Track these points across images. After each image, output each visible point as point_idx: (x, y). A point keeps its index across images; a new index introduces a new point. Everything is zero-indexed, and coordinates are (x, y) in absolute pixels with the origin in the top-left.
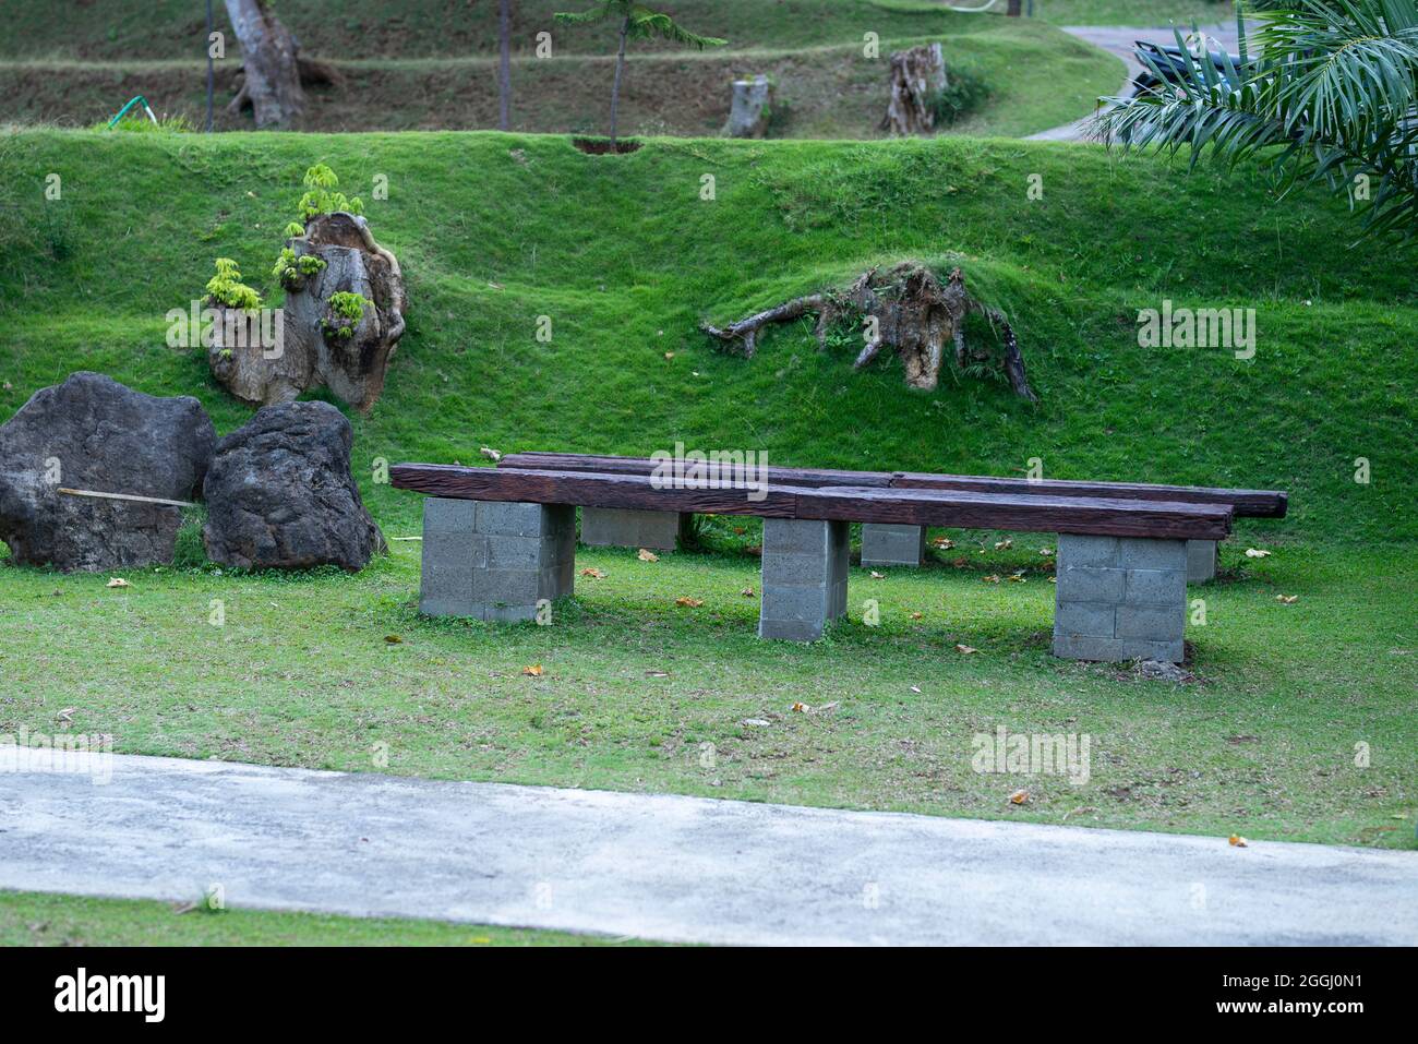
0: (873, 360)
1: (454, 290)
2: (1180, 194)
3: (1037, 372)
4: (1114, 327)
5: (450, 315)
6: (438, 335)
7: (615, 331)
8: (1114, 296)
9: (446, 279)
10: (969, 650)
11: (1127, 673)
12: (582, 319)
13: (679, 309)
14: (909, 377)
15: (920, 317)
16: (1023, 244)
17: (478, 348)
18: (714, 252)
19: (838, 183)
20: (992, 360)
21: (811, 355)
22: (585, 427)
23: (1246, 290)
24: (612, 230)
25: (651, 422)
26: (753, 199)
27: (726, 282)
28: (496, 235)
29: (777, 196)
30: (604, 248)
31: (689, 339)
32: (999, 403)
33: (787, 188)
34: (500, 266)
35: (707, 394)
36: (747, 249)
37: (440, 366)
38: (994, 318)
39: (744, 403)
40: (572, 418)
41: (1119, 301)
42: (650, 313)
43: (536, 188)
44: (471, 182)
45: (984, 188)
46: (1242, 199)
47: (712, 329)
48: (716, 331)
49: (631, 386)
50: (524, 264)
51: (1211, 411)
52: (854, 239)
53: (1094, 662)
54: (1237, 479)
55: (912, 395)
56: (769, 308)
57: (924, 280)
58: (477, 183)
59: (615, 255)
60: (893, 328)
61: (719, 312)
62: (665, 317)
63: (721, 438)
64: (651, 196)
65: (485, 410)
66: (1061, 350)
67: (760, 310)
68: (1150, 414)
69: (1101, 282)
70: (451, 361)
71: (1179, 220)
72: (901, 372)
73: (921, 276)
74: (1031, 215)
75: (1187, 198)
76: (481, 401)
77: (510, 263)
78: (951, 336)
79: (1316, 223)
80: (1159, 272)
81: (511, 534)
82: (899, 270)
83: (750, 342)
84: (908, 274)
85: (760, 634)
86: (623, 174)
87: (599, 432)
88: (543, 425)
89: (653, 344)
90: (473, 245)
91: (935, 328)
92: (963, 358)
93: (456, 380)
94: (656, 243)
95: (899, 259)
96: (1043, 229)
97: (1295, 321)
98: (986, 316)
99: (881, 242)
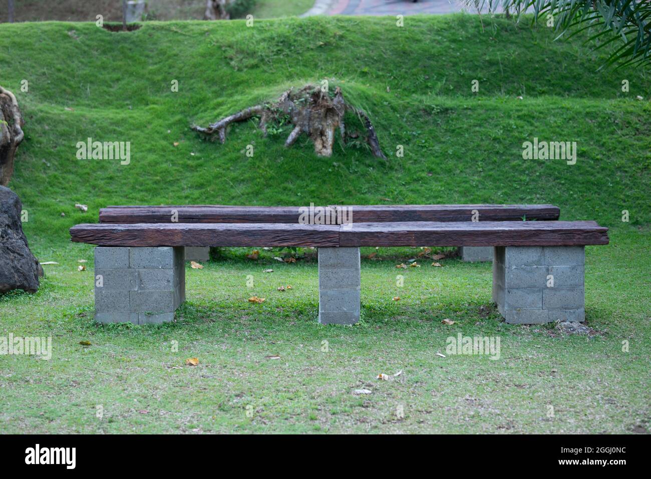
0: (296, 141)
1: (47, 113)
2: (444, 42)
3: (385, 143)
4: (420, 116)
5: (47, 128)
6: (41, 139)
7: (142, 131)
8: (417, 99)
9: (41, 106)
10: (452, 323)
11: (553, 331)
12: (123, 126)
13: (178, 117)
14: (317, 150)
15: (322, 115)
16: (363, 72)
17: (64, 145)
18: (192, 84)
19: (258, 42)
20: (361, 138)
21: (260, 140)
22: (133, 188)
23: (487, 93)
24: (131, 74)
25: (171, 183)
26: (211, 53)
27: (202, 101)
28: (65, 79)
29: (225, 51)
30: (128, 84)
31: (185, 135)
32: (367, 162)
33: (229, 46)
34: (70, 97)
35: (201, 165)
36: (211, 82)
37: (44, 157)
38: (361, 114)
39: (224, 170)
40: (125, 184)
41: (421, 101)
42: (161, 121)
43: (85, 52)
44: (48, 50)
45: (339, 42)
46: (477, 43)
47: (199, 128)
48: (202, 129)
49: (157, 163)
50: (83, 96)
51: (483, 160)
52: (272, 73)
53: (530, 325)
54: (506, 198)
55: (320, 160)
56: (231, 115)
57: (322, 94)
58: (51, 51)
59: (135, 88)
60: (306, 123)
61: (202, 118)
62: (170, 122)
63: (213, 190)
64: (151, 54)
65: (73, 182)
66: (395, 130)
67: (227, 116)
68: (451, 163)
69: (409, 91)
70: (50, 154)
71: (446, 56)
72: (312, 147)
73: (320, 92)
74: (365, 57)
75: (447, 43)
76: (70, 177)
77: (76, 95)
78: (338, 126)
79: (519, 54)
80: (439, 84)
81: (153, 268)
82: (305, 89)
83: (222, 134)
84: (312, 91)
85: (320, 321)
86: (133, 42)
87: (142, 191)
88: (108, 189)
89: (166, 138)
90: (53, 86)
91: (330, 121)
92: (345, 137)
93: (54, 164)
94: (158, 81)
95: (304, 83)
96: (373, 63)
97: (519, 108)
98: (357, 114)
99: (288, 74)
